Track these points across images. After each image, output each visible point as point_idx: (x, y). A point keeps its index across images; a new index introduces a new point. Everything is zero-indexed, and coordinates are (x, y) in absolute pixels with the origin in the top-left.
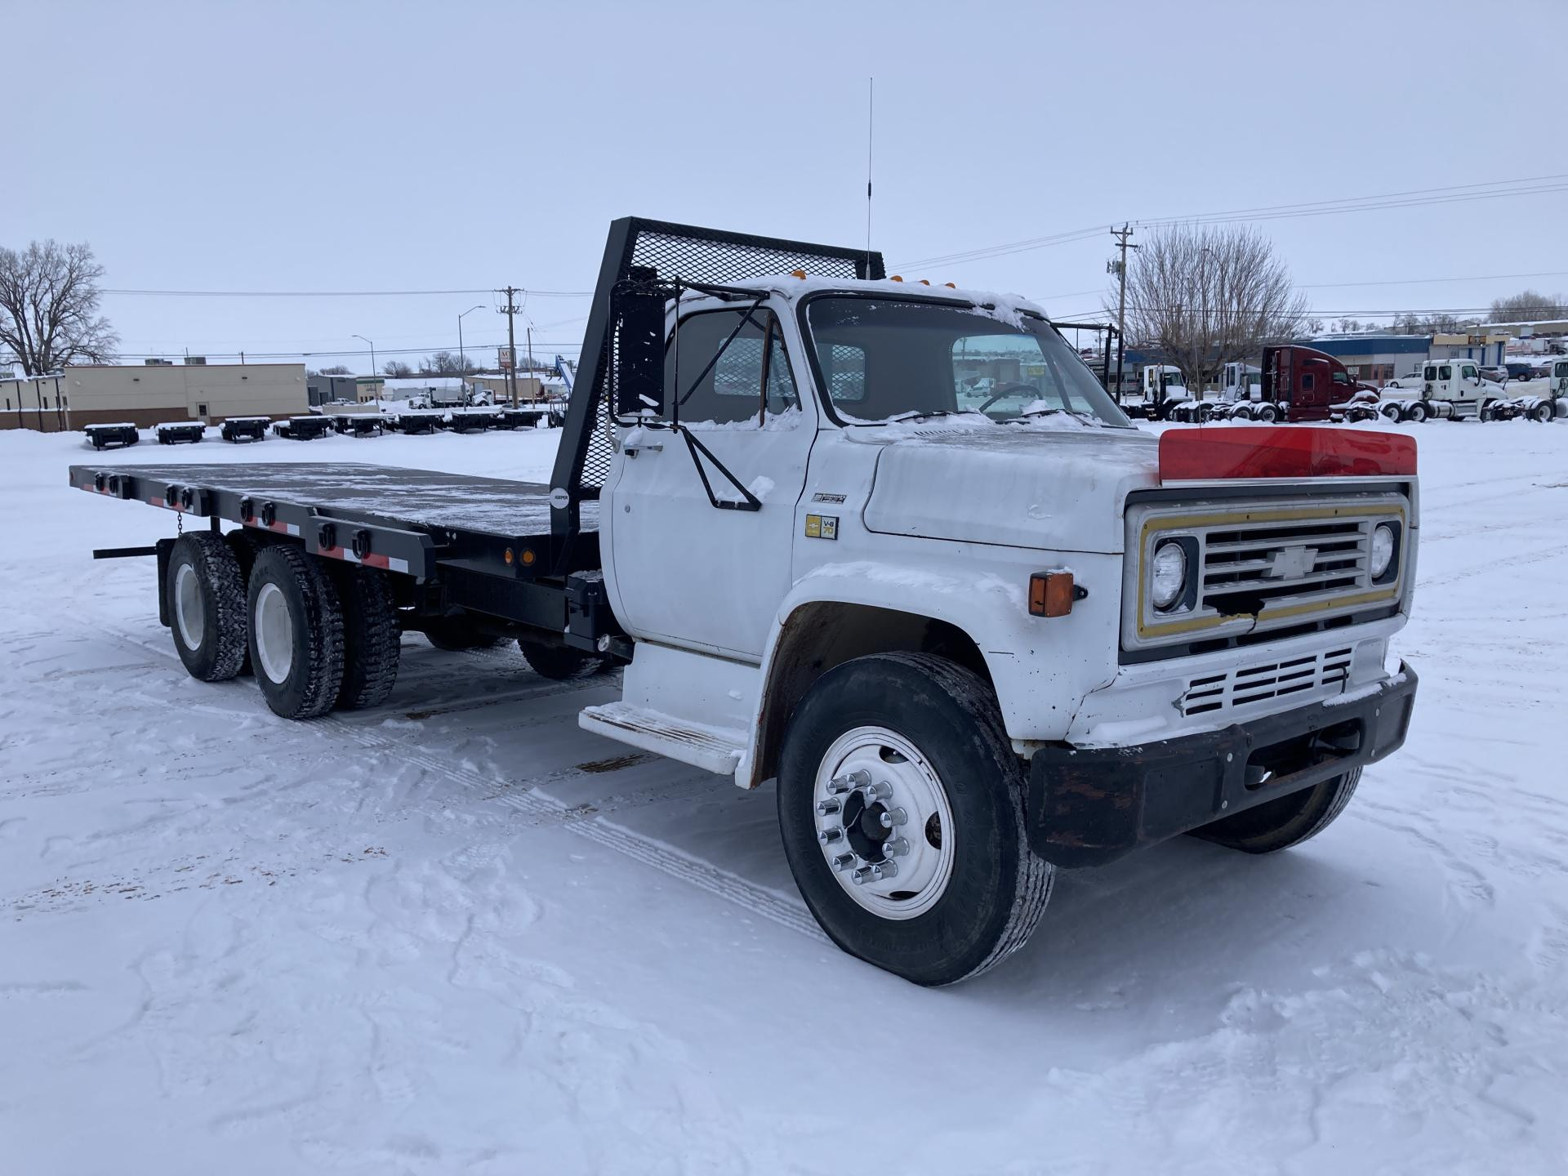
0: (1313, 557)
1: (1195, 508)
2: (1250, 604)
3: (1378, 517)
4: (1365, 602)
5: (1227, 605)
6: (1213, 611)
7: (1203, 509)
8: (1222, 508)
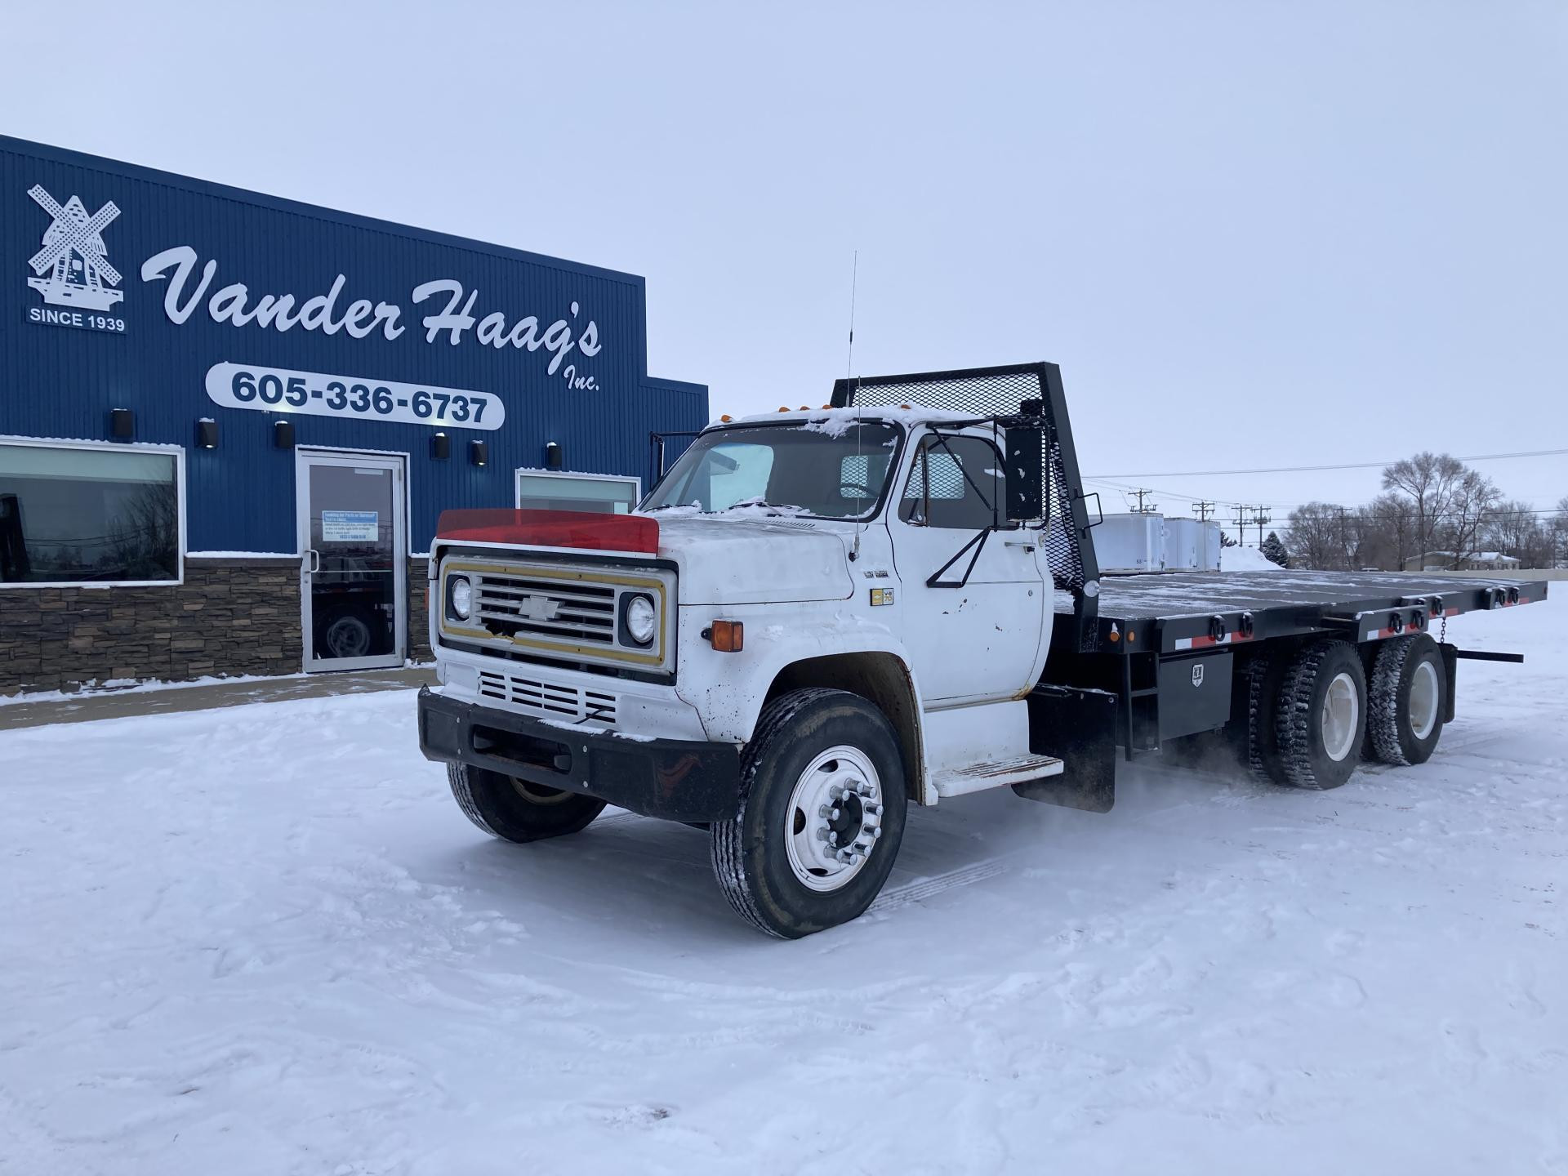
0: (554, 609)
1: (472, 559)
2: (509, 629)
3: (624, 587)
4: (620, 659)
5: (494, 627)
6: (483, 628)
7: (477, 560)
8: (486, 561)
